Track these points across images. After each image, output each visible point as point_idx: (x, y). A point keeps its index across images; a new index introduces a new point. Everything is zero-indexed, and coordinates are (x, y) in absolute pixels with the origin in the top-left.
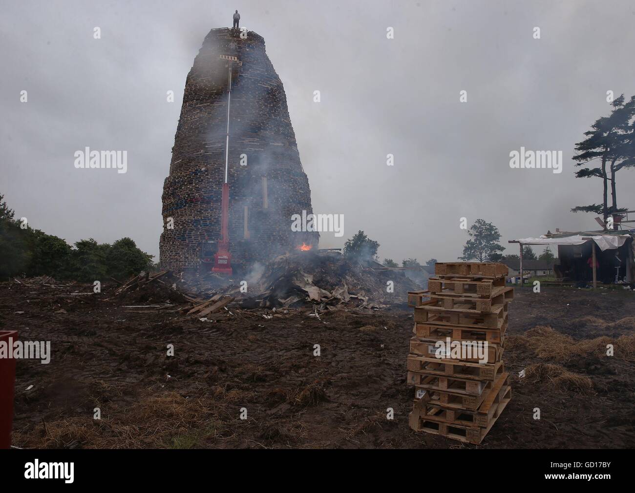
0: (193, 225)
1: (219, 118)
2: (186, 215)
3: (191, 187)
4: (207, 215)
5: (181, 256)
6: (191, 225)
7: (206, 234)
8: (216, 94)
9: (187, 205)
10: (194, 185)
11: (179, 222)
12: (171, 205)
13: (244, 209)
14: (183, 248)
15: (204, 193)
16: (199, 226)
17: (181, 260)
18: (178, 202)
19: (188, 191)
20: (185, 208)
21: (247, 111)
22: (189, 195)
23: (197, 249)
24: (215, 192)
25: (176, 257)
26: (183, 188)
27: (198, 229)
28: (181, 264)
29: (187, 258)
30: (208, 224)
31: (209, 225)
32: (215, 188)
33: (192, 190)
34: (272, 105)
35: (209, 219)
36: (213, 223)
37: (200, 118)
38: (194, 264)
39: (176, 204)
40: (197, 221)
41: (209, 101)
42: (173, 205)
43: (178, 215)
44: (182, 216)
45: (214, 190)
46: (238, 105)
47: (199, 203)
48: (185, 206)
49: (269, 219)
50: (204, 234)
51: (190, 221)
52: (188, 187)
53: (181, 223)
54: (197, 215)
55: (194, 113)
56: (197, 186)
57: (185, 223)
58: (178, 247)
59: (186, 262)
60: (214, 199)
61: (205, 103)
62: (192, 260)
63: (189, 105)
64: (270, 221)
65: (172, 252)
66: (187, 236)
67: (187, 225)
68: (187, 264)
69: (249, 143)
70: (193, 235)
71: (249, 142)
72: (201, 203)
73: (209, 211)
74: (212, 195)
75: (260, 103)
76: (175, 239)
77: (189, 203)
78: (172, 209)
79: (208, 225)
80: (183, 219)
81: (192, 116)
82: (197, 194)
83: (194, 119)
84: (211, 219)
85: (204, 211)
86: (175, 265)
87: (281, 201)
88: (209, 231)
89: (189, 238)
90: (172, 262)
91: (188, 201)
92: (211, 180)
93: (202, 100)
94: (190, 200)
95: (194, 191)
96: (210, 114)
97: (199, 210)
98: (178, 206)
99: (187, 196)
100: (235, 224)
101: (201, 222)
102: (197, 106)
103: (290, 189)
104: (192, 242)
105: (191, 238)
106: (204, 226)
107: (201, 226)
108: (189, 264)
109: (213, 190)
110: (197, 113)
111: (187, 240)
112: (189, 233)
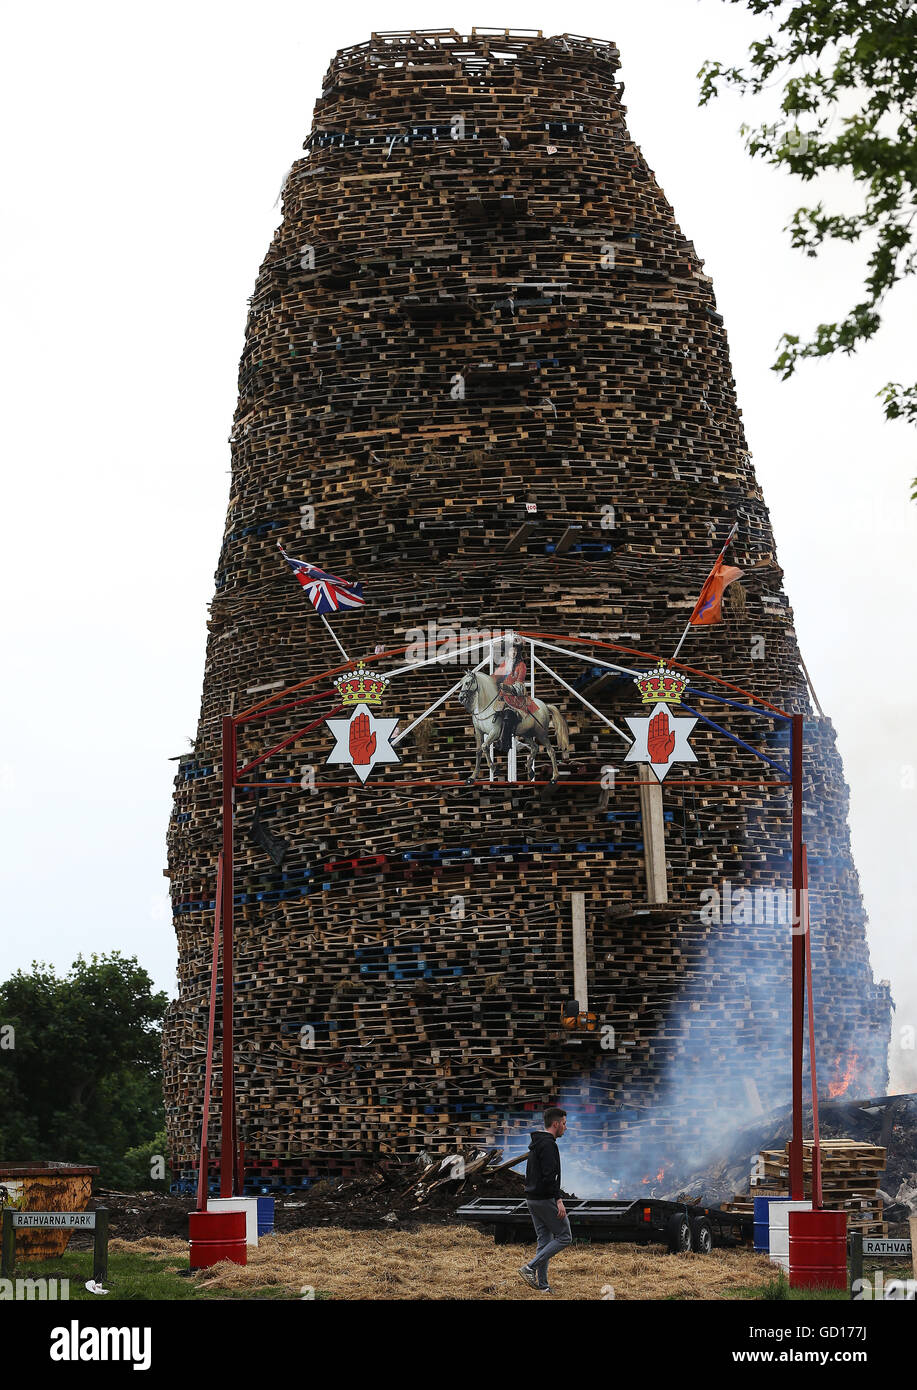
0: (355, 969)
1: (449, 502)
2: (324, 927)
3: (339, 809)
4: (414, 928)
5: (306, 1103)
6: (345, 971)
7: (415, 1011)
8: (423, 386)
9: (326, 886)
10: (353, 799)
11: (290, 958)
12: (245, 880)
13: (569, 904)
14: (313, 1070)
15: (402, 838)
16: (383, 977)
17: (305, 1119)
18: (279, 868)
19: (326, 825)
20: (315, 896)
21: (565, 463)
22: (332, 842)
23: (379, 1074)
24: (447, 832)
25: (283, 1105)
26: (302, 809)
27: (381, 991)
28: (304, 1137)
29: (335, 1109)
30: (421, 967)
31: (428, 975)
32: (445, 817)
33: (347, 821)
34: (668, 417)
35: (424, 948)
36: (443, 966)
37: (361, 495)
38: (364, 1134)
39: (270, 878)
40: (374, 955)
41: (395, 417)
42: (255, 881)
43: (282, 924)
44: (303, 929)
45: (444, 823)
46: (525, 435)
47: (380, 878)
48: (317, 888)
49: (674, 943)
50: (407, 1012)
51: (340, 954)
52: (328, 805)
53: (301, 963)
54: (372, 930)
55: (329, 467)
56: (369, 805)
57: (317, 962)
58: (288, 1064)
59: (329, 1127)
60: (445, 862)
61: (380, 426)
62: (357, 1118)
63: (297, 425)
64: (677, 952)
65: (261, 1083)
66: (332, 1016)
67: (326, 970)
68: (331, 1136)
69: (575, 610)
70: (363, 1015)
71: (580, 603)
72: (388, 877)
73: (425, 913)
74: (436, 846)
75: (619, 414)
76: (276, 1028)
77: (336, 875)
78: (252, 898)
79: (420, 974)
80: (309, 941)
81: (319, 483)
82: (369, 843)
83: (331, 497)
84: (433, 948)
85: (403, 913)
86: (279, 1141)
87: (720, 865)
88: (429, 1000)
89: (343, 1025)
90: (260, 1128)
91: (327, 867)
92: (428, 781)
93: (363, 409)
94: (335, 867)
95: (355, 827)
96: (407, 479)
97: (380, 909)
98: (280, 886)
99: (323, 847)
100: (535, 966)
101: (393, 959)
102: (340, 437)
103: (759, 804)
104: (358, 1042)
105: (353, 1025)
106: (406, 975)
107: (391, 976)
108: (341, 1135)
109: (437, 826)
110: (345, 470)
111: (333, 1035)
112: (341, 1007)
